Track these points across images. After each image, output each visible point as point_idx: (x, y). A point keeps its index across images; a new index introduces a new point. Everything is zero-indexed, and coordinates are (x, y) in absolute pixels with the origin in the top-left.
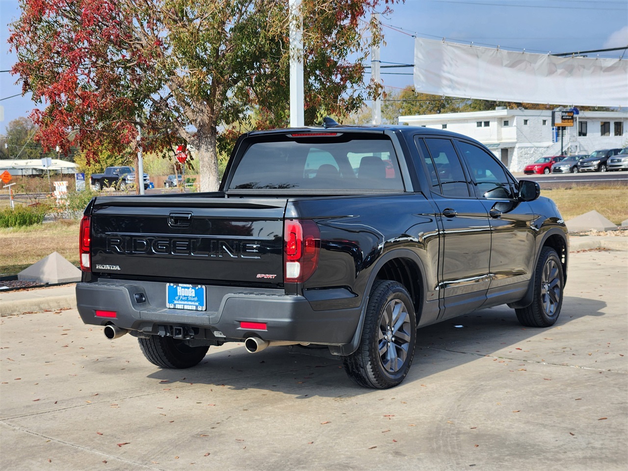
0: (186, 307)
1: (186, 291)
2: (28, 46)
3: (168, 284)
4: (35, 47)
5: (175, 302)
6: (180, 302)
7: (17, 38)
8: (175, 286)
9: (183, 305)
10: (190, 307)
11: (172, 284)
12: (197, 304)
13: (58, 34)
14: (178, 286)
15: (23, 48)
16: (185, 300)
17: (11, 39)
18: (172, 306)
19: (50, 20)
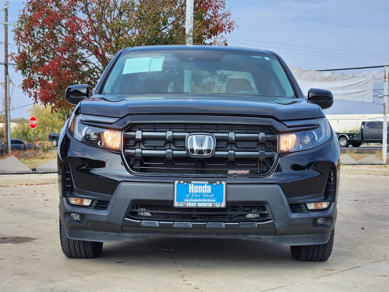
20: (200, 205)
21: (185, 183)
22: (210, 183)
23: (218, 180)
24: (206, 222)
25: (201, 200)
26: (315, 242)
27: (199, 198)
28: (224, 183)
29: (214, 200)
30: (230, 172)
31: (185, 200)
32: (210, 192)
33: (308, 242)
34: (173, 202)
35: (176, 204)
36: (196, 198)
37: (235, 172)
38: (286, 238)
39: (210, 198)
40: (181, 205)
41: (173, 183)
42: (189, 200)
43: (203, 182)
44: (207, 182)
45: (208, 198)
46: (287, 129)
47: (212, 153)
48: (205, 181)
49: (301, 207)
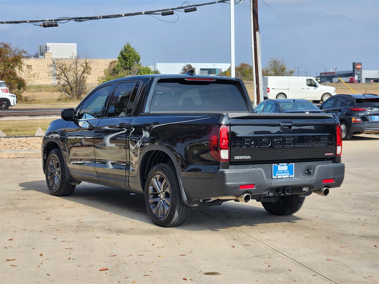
0: (283, 177)
1: (283, 167)
3: (273, 165)
5: (277, 175)
6: (279, 174)
8: (277, 165)
9: (281, 176)
10: (285, 177)
11: (276, 164)
12: (289, 174)
14: (279, 165)
16: (282, 173)
18: (276, 177)
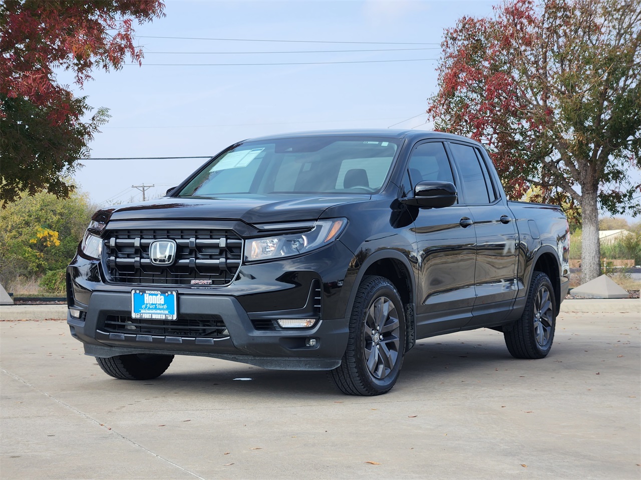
2: (443, 116)
4: (448, 117)
7: (434, 109)
13: (467, 106)
15: (439, 118)
17: (430, 110)
19: (462, 95)
20: (154, 317)
21: (141, 293)
22: (163, 293)
23: (169, 291)
24: (165, 336)
25: (156, 312)
26: (309, 367)
27: (154, 309)
28: (174, 293)
29: (167, 312)
30: (193, 282)
31: (142, 311)
32: (163, 303)
33: (300, 367)
34: (130, 312)
35: (134, 315)
36: (151, 309)
37: (197, 281)
38: (269, 361)
39: (163, 309)
40: (138, 317)
41: (130, 292)
42: (145, 311)
43: (156, 292)
44: (159, 292)
45: (161, 309)
46: (256, 233)
47: (171, 263)
48: (157, 290)
49: (272, 324)
